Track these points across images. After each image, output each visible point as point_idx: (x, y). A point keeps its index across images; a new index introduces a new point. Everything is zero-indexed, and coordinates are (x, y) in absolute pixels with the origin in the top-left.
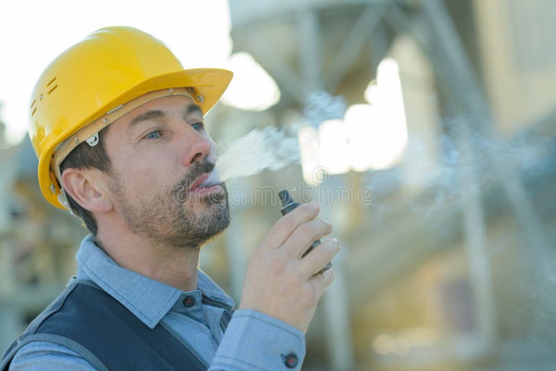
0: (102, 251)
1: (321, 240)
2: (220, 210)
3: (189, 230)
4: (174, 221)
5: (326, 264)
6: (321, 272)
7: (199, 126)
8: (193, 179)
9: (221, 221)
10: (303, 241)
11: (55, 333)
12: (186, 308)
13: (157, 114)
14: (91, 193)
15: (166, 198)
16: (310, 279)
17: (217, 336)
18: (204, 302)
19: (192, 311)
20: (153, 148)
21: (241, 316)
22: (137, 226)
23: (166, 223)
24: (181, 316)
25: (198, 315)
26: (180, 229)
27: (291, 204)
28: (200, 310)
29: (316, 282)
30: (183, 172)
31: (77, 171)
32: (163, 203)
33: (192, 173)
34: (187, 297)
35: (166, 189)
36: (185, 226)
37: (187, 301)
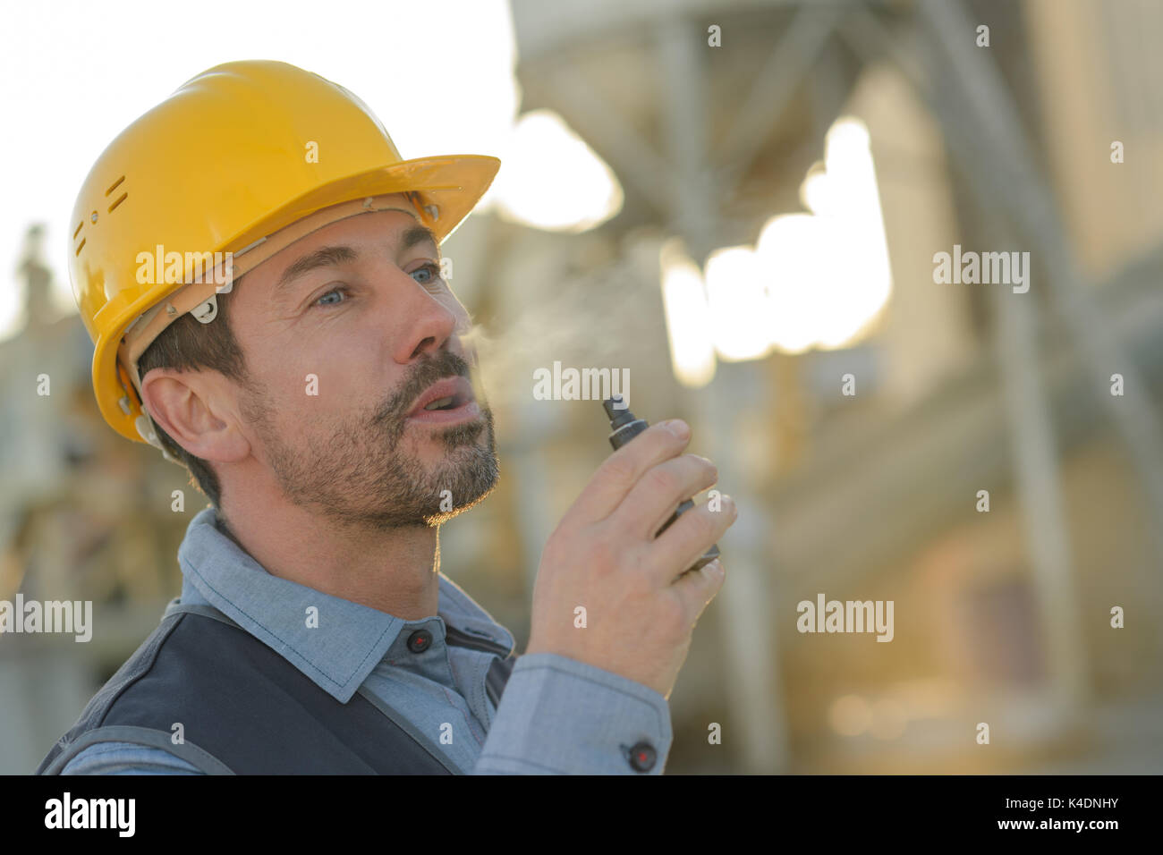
0: (232, 544)
1: (695, 498)
2: (476, 457)
3: (411, 499)
4: (381, 480)
5: (705, 551)
6: (696, 568)
7: (428, 272)
8: (418, 390)
9: (478, 479)
10: (657, 503)
11: (141, 723)
12: (413, 656)
13: (340, 255)
14: (204, 422)
15: (363, 433)
16: (673, 582)
17: (480, 712)
18: (449, 641)
19: (427, 662)
20: (331, 327)
21: (531, 668)
22: (302, 491)
23: (363, 483)
24: (405, 673)
25: (439, 670)
26: (392, 496)
27: (629, 425)
28: (443, 658)
29: (688, 589)
30: (396, 377)
31: (174, 375)
32: (355, 443)
33: (416, 378)
34: (416, 632)
35: (360, 414)
36: (401, 491)
37: (416, 641)
